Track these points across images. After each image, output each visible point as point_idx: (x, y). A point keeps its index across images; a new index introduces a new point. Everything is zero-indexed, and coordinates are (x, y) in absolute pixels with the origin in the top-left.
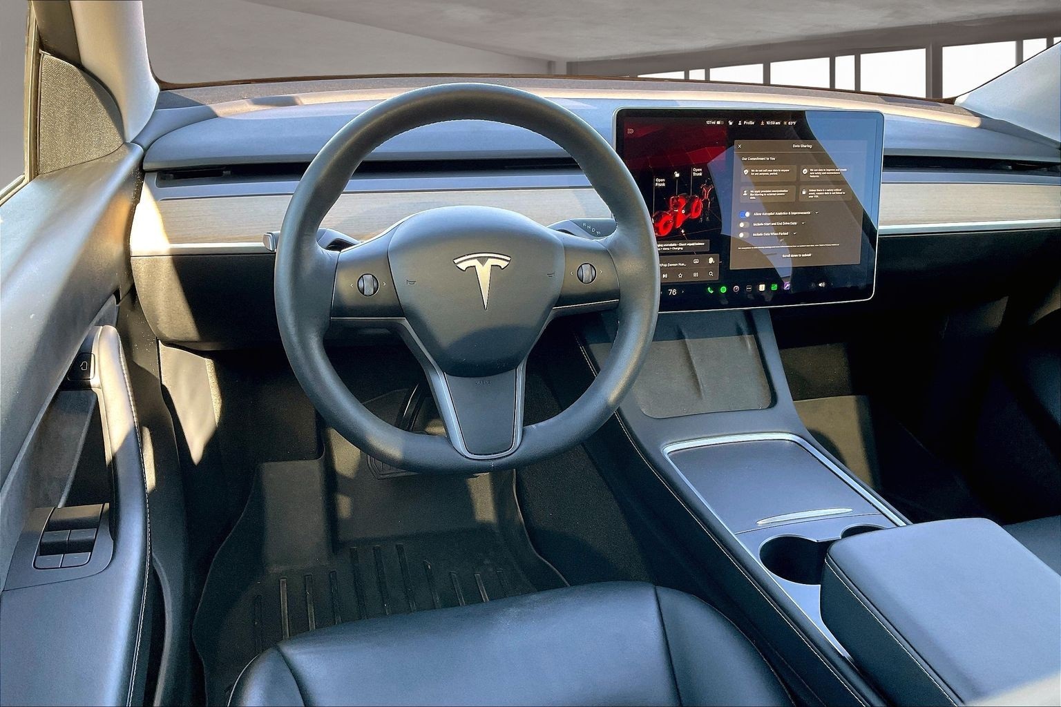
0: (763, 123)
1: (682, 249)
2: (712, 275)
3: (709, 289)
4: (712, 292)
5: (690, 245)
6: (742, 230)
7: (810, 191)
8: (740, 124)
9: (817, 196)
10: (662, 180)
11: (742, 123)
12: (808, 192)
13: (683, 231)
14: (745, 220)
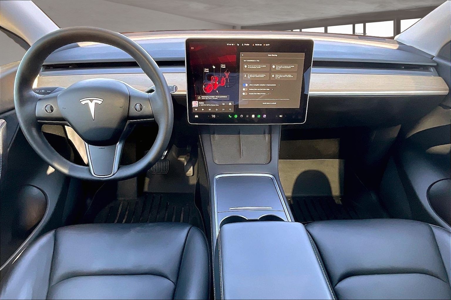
0: (253, 45)
1: (217, 99)
2: (231, 110)
3: (229, 116)
4: (231, 117)
5: (221, 97)
6: (244, 92)
7: (276, 75)
8: (243, 45)
9: (279, 78)
10: (207, 69)
11: (244, 45)
12: (275, 76)
13: (217, 91)
14: (245, 87)
